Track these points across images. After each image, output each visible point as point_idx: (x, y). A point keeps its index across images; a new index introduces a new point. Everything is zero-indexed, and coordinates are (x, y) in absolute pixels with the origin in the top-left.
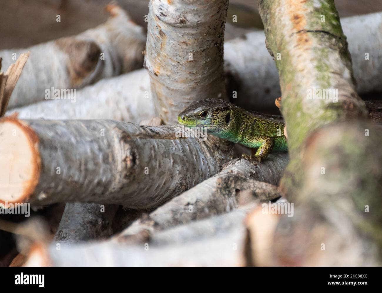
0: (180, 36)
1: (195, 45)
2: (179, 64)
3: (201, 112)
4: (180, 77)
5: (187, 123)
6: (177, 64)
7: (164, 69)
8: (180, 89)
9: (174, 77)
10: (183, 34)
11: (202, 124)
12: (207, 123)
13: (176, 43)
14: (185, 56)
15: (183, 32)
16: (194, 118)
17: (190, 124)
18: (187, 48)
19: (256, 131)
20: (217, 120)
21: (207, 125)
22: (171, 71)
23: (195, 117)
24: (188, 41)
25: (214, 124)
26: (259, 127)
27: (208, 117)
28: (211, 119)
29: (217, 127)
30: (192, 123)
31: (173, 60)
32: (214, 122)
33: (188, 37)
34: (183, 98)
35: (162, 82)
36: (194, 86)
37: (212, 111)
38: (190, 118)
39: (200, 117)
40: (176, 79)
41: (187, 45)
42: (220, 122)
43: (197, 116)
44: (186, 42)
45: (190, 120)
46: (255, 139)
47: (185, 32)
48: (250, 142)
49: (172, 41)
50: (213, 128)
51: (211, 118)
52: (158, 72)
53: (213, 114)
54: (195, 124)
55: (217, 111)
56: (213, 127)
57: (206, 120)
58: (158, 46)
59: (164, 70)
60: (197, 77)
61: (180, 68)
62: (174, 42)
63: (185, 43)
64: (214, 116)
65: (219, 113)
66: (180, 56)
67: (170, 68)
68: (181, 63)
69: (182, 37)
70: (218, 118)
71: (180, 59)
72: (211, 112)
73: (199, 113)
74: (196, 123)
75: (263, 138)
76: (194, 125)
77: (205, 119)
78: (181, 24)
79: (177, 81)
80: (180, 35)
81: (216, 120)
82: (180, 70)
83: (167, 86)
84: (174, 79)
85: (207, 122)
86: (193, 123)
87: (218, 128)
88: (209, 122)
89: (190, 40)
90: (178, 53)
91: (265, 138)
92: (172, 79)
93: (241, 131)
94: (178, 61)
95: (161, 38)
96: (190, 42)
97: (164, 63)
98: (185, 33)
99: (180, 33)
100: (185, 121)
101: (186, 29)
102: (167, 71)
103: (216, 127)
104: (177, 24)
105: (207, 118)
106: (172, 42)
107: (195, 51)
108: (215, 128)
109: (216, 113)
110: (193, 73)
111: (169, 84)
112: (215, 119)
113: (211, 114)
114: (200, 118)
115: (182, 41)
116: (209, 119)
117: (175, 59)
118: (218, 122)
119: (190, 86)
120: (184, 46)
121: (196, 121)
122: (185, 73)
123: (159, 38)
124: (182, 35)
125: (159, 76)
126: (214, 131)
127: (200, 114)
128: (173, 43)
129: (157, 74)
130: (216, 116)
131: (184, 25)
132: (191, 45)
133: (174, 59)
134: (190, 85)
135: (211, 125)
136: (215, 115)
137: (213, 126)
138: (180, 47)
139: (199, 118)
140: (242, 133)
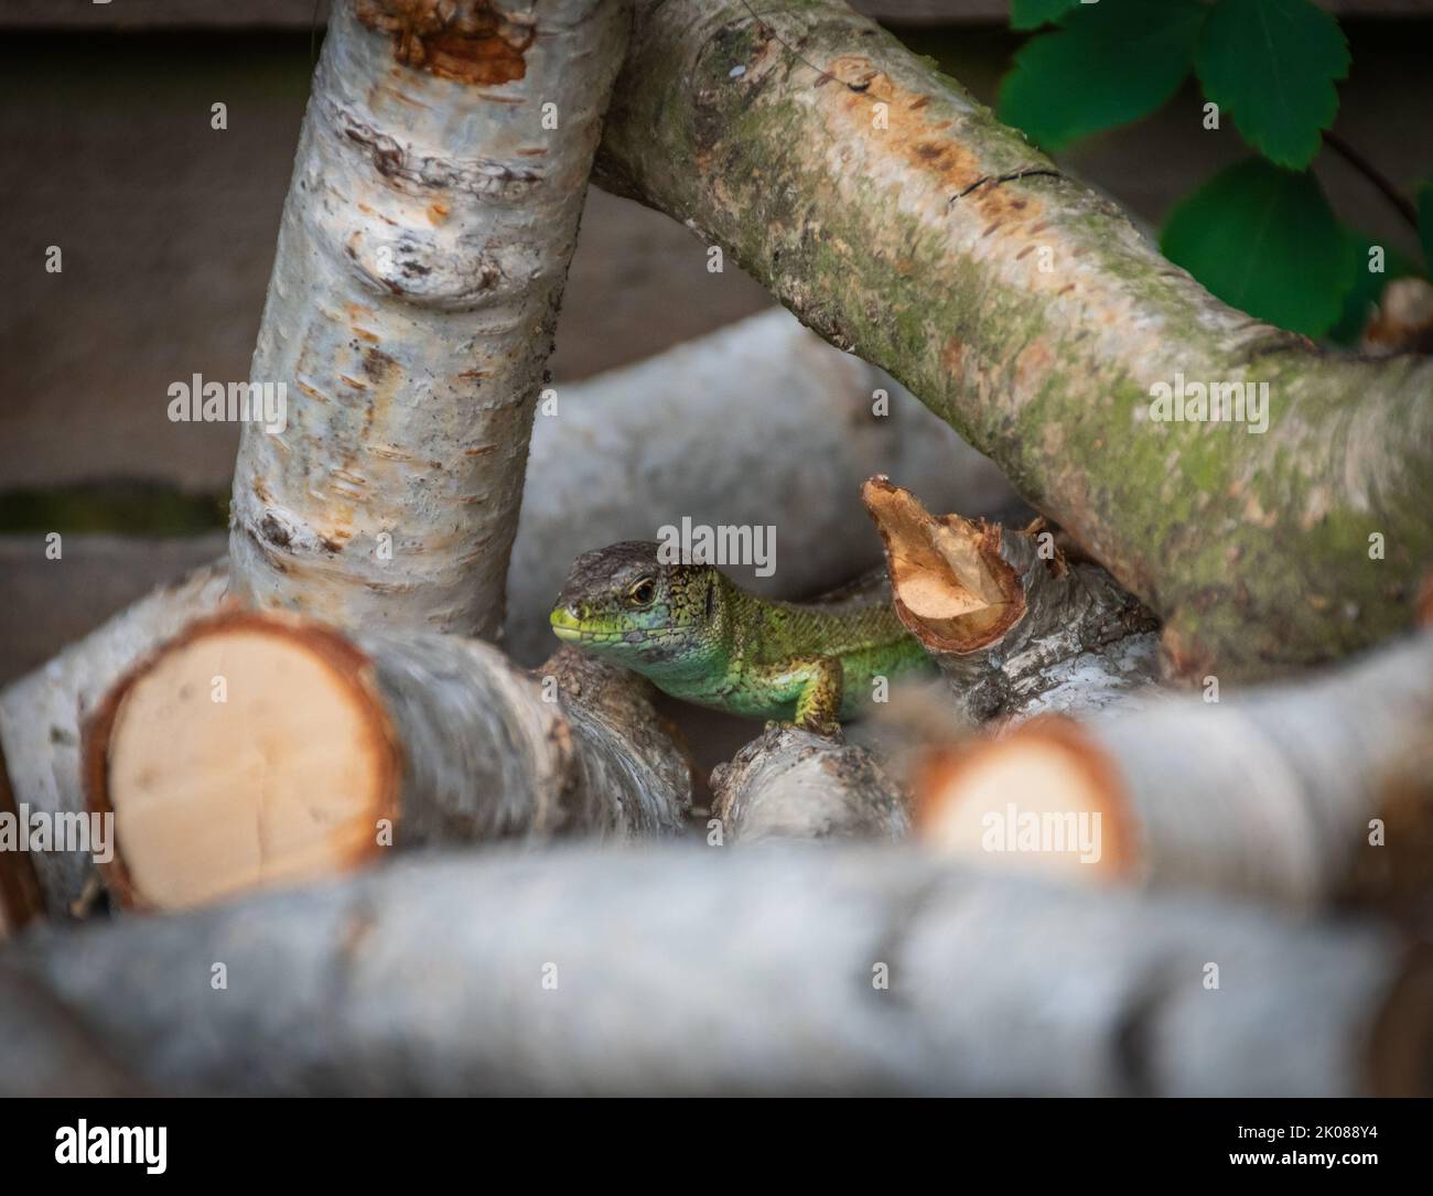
0: (461, 349)
1: (504, 377)
2: (438, 472)
3: (635, 583)
4: (436, 526)
5: (594, 629)
6: (429, 474)
7: (371, 513)
8: (428, 578)
9: (411, 533)
10: (474, 338)
11: (640, 629)
12: (655, 625)
13: (438, 385)
14: (464, 434)
15: (476, 328)
16: (614, 608)
17: (602, 634)
18: (477, 395)
19: (769, 649)
20: (687, 608)
21: (656, 632)
22: (399, 512)
23: (616, 604)
24: (486, 366)
25: (679, 623)
26: (773, 630)
27: (658, 600)
28: (668, 606)
29: (687, 633)
30: (609, 627)
31: (417, 464)
32: (678, 617)
33: (488, 346)
34: (430, 619)
35: (353, 570)
36: (473, 558)
37: (668, 578)
38: (601, 611)
39: (633, 601)
40: (418, 542)
41: (479, 385)
42: (694, 616)
43: (624, 602)
44: (479, 371)
45: (603, 615)
46: (778, 671)
47: (484, 326)
48: (764, 686)
49: (424, 382)
50: (673, 639)
51: (668, 601)
52: (340, 534)
53: (673, 588)
54: (619, 629)
55: (682, 576)
56: (675, 635)
57: (652, 614)
58: (351, 424)
59: (370, 515)
60: (488, 518)
61: (441, 487)
62: (430, 384)
63: (474, 376)
64: (674, 593)
65: (688, 582)
66: (447, 437)
67: (399, 500)
68: (447, 466)
69: (466, 351)
70: (689, 601)
71: (445, 449)
72: (665, 580)
73: (631, 588)
74: (623, 627)
75: (805, 661)
76: (617, 633)
77: (648, 607)
78: (481, 293)
79: (420, 550)
80: (460, 347)
81: (682, 607)
82: (439, 496)
83: (374, 581)
84: (408, 544)
85: (656, 618)
86: (612, 625)
87: (688, 637)
88: (664, 616)
89: (495, 358)
90: (442, 425)
91: (811, 659)
92: (403, 544)
93: (739, 650)
94: (437, 460)
95: (370, 386)
96: (491, 370)
97: (376, 484)
98: (482, 331)
99: (462, 336)
100: (589, 623)
101: (487, 313)
102: (383, 518)
103: (683, 633)
104: (469, 297)
105: (654, 603)
106: (425, 386)
107: (498, 407)
108: (680, 637)
109: (680, 582)
110: (479, 503)
111: (385, 572)
112: (680, 603)
113: (666, 587)
114: (634, 605)
115: (465, 372)
116: (664, 608)
117: (427, 455)
118: (689, 615)
119: (463, 558)
120: (468, 391)
121: (620, 618)
122: (453, 506)
123: (360, 387)
124: (469, 342)
125: (346, 547)
126: (673, 652)
127: (633, 591)
128: (427, 389)
129: (338, 541)
130: (681, 593)
131: (491, 294)
132: (492, 381)
133: (421, 455)
134: (462, 555)
135: (669, 631)
136: (678, 590)
137: (676, 630)
138: (454, 396)
139: (630, 608)
140: (740, 655)
